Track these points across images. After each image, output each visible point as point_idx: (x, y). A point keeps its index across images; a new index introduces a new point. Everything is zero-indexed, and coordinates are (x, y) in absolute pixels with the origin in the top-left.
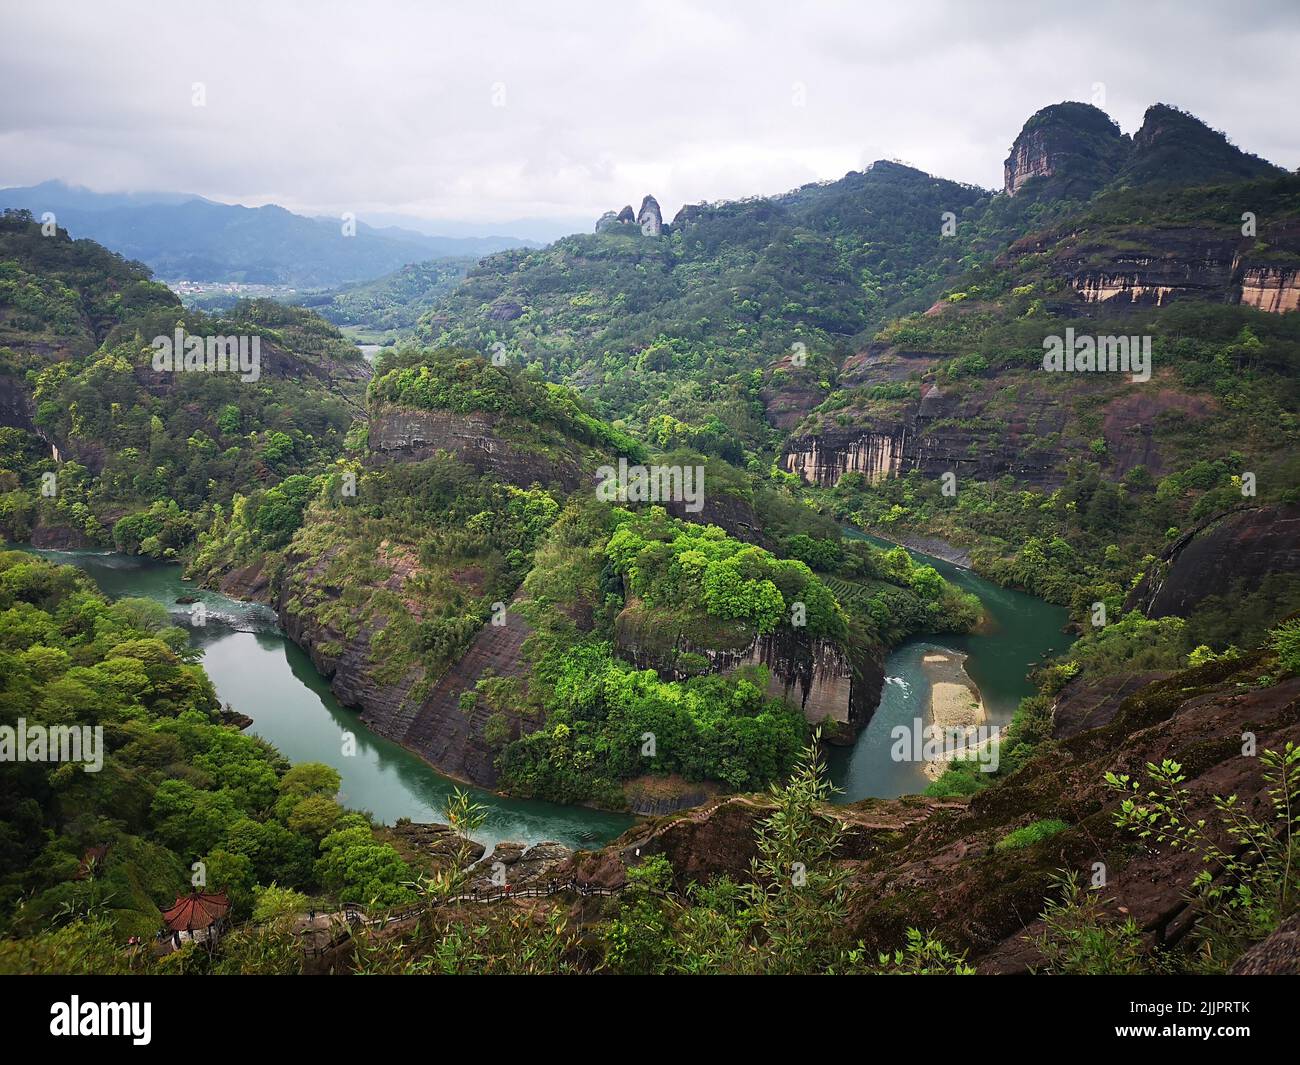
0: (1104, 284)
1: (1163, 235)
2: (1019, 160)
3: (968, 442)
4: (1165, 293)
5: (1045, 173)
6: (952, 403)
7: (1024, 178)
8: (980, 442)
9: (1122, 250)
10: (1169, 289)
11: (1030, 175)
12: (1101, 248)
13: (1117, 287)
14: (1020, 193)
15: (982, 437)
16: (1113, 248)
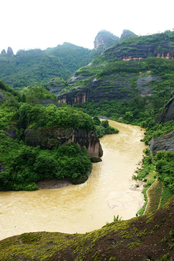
0: (127, 58)
1: (139, 46)
2: (97, 41)
3: (106, 91)
4: (140, 59)
5: (103, 43)
6: (100, 82)
7: (99, 45)
8: (108, 91)
9: (131, 49)
10: (141, 58)
11: (100, 44)
12: (126, 49)
13: (130, 58)
14: (98, 49)
15: (109, 90)
16: (128, 49)
